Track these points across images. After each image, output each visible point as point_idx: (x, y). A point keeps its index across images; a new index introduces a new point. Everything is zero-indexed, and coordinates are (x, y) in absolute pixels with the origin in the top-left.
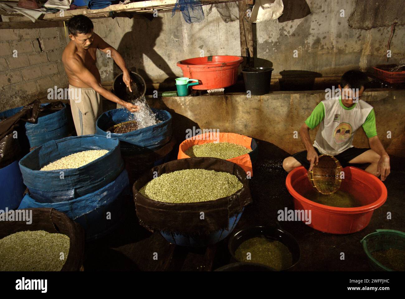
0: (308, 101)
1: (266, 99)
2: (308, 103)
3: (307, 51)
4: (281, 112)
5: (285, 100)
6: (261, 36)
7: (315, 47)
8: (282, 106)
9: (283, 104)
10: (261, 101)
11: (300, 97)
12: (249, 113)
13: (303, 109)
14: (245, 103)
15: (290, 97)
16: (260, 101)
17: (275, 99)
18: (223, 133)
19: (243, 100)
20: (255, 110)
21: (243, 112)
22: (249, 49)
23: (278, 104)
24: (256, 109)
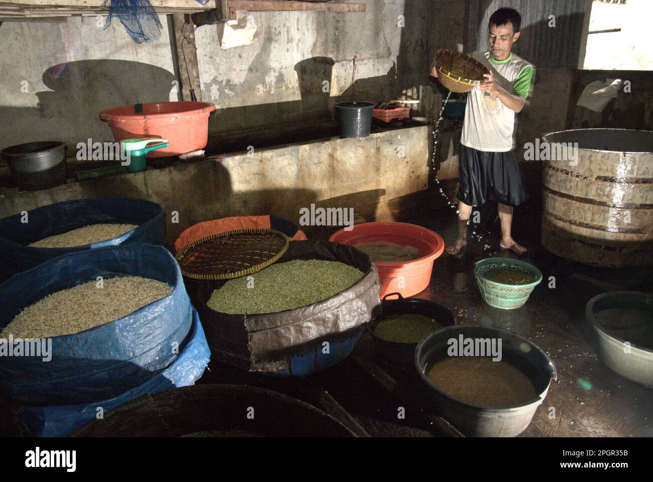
0: (320, 153)
1: (269, 157)
2: (320, 155)
3: (269, 92)
4: (290, 173)
5: (293, 156)
6: (206, 72)
7: (278, 87)
8: (289, 165)
9: (291, 162)
10: (264, 160)
11: (310, 149)
12: (248, 182)
13: (315, 164)
14: (241, 167)
15: (298, 150)
16: (261, 161)
17: (280, 156)
18: (215, 221)
19: (238, 163)
20: (256, 176)
21: (240, 182)
22: (195, 92)
23: (285, 162)
24: (257, 174)
